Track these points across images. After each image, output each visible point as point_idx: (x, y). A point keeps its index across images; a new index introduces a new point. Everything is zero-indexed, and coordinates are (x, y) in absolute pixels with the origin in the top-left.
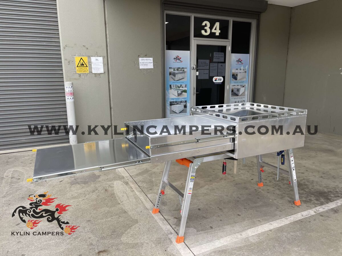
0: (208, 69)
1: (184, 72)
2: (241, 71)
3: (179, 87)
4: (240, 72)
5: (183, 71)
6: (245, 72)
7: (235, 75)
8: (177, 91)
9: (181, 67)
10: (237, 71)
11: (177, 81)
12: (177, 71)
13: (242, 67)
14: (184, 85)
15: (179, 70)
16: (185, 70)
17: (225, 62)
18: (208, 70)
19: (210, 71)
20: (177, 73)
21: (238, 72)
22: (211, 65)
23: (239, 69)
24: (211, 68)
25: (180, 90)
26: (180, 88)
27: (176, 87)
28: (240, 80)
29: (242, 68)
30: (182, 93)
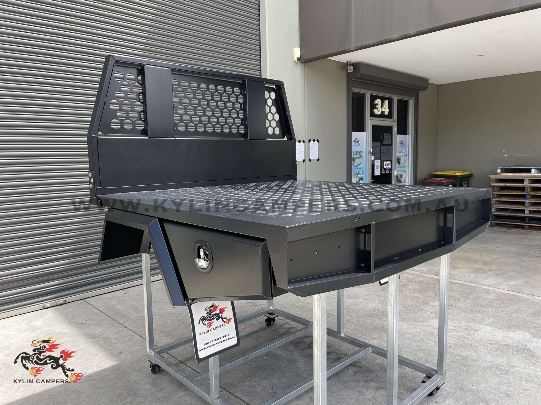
0: (380, 152)
1: (361, 157)
2: (403, 154)
3: (357, 174)
4: (402, 156)
5: (361, 155)
6: (406, 155)
7: (399, 159)
8: (355, 179)
9: (359, 151)
10: (400, 154)
11: (356, 168)
12: (356, 155)
13: (404, 149)
14: (361, 172)
15: (358, 154)
16: (362, 154)
17: (391, 145)
18: (380, 154)
19: (382, 155)
20: (356, 158)
21: (400, 156)
22: (382, 148)
23: (401, 152)
24: (382, 151)
25: (358, 177)
26: (359, 176)
27: (355, 174)
28: (402, 164)
29: (404, 151)
30: (360, 181)
